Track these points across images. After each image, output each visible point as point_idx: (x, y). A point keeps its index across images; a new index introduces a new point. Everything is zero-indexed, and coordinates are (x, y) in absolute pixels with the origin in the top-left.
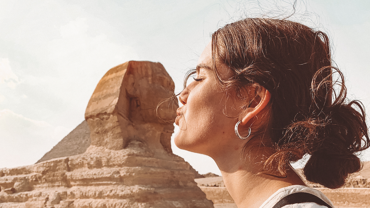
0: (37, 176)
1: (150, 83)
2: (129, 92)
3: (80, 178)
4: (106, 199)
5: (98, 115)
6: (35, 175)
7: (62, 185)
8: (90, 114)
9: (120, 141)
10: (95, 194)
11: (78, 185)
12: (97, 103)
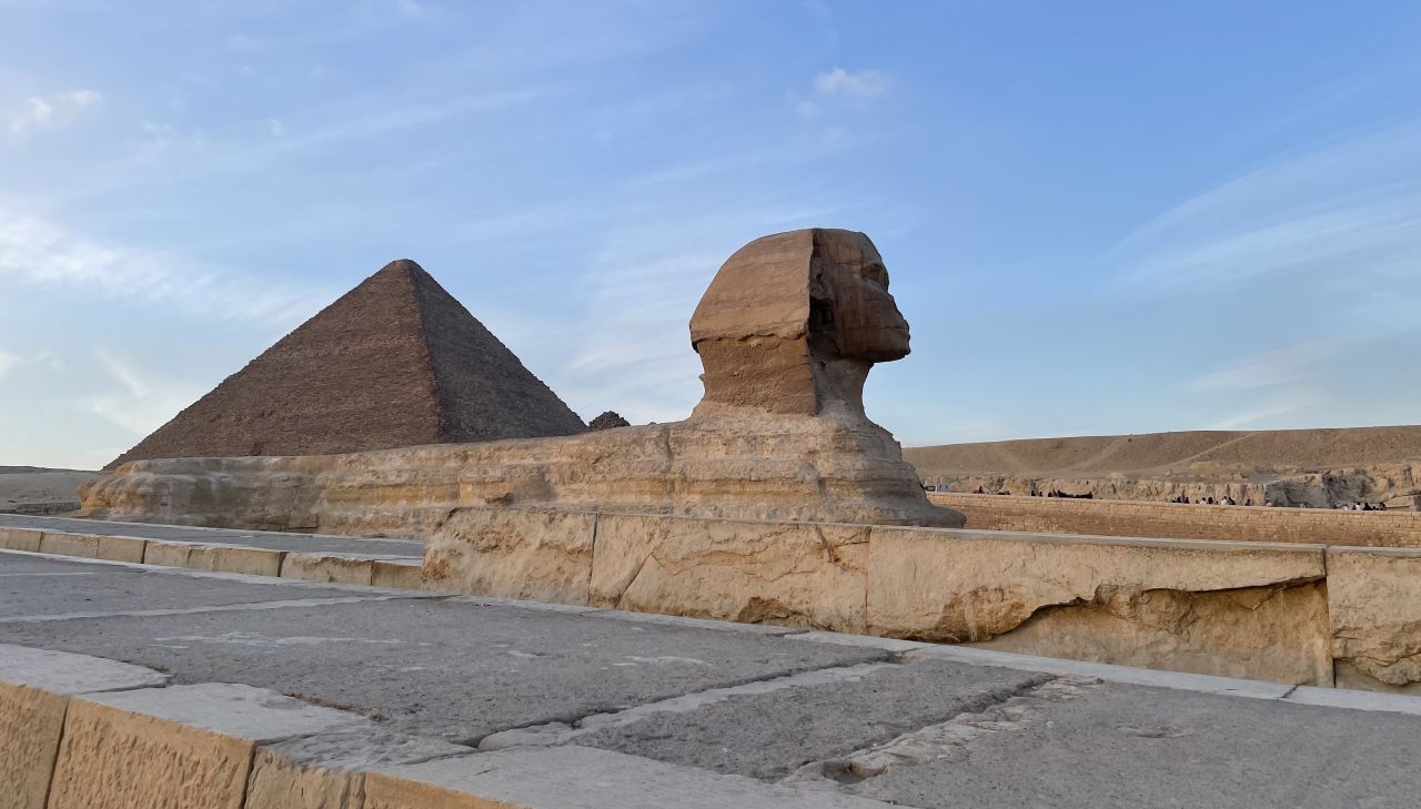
1: (857, 276)
3: (709, 477)
5: (745, 339)
9: (809, 396)
11: (701, 492)
12: (742, 312)
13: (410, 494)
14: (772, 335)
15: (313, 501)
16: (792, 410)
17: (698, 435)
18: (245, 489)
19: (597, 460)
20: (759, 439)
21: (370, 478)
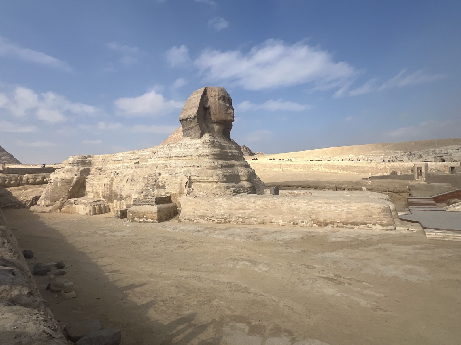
1: (217, 100)
2: (205, 106)
5: (187, 119)
8: (182, 118)
9: (199, 133)
11: (174, 160)
12: (186, 112)
13: (123, 162)
14: (191, 117)
15: (107, 164)
16: (195, 138)
17: (175, 145)
18: (95, 162)
19: (155, 153)
20: (187, 146)
21: (116, 159)
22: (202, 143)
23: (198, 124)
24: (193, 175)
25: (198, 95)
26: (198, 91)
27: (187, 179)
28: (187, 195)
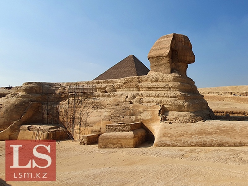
0: (120, 85)
1: (183, 44)
2: (173, 48)
3: (147, 87)
4: (162, 98)
5: (157, 57)
6: (119, 84)
7: (135, 90)
8: (152, 56)
9: (169, 70)
10: (155, 95)
11: (145, 90)
12: (157, 51)
14: (162, 56)
16: (165, 73)
22: (173, 78)
23: (169, 62)
24: (165, 105)
25: (168, 39)
26: (167, 36)
27: (160, 108)
28: (161, 122)
